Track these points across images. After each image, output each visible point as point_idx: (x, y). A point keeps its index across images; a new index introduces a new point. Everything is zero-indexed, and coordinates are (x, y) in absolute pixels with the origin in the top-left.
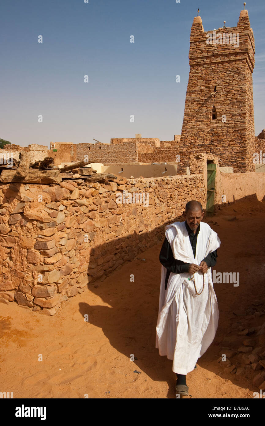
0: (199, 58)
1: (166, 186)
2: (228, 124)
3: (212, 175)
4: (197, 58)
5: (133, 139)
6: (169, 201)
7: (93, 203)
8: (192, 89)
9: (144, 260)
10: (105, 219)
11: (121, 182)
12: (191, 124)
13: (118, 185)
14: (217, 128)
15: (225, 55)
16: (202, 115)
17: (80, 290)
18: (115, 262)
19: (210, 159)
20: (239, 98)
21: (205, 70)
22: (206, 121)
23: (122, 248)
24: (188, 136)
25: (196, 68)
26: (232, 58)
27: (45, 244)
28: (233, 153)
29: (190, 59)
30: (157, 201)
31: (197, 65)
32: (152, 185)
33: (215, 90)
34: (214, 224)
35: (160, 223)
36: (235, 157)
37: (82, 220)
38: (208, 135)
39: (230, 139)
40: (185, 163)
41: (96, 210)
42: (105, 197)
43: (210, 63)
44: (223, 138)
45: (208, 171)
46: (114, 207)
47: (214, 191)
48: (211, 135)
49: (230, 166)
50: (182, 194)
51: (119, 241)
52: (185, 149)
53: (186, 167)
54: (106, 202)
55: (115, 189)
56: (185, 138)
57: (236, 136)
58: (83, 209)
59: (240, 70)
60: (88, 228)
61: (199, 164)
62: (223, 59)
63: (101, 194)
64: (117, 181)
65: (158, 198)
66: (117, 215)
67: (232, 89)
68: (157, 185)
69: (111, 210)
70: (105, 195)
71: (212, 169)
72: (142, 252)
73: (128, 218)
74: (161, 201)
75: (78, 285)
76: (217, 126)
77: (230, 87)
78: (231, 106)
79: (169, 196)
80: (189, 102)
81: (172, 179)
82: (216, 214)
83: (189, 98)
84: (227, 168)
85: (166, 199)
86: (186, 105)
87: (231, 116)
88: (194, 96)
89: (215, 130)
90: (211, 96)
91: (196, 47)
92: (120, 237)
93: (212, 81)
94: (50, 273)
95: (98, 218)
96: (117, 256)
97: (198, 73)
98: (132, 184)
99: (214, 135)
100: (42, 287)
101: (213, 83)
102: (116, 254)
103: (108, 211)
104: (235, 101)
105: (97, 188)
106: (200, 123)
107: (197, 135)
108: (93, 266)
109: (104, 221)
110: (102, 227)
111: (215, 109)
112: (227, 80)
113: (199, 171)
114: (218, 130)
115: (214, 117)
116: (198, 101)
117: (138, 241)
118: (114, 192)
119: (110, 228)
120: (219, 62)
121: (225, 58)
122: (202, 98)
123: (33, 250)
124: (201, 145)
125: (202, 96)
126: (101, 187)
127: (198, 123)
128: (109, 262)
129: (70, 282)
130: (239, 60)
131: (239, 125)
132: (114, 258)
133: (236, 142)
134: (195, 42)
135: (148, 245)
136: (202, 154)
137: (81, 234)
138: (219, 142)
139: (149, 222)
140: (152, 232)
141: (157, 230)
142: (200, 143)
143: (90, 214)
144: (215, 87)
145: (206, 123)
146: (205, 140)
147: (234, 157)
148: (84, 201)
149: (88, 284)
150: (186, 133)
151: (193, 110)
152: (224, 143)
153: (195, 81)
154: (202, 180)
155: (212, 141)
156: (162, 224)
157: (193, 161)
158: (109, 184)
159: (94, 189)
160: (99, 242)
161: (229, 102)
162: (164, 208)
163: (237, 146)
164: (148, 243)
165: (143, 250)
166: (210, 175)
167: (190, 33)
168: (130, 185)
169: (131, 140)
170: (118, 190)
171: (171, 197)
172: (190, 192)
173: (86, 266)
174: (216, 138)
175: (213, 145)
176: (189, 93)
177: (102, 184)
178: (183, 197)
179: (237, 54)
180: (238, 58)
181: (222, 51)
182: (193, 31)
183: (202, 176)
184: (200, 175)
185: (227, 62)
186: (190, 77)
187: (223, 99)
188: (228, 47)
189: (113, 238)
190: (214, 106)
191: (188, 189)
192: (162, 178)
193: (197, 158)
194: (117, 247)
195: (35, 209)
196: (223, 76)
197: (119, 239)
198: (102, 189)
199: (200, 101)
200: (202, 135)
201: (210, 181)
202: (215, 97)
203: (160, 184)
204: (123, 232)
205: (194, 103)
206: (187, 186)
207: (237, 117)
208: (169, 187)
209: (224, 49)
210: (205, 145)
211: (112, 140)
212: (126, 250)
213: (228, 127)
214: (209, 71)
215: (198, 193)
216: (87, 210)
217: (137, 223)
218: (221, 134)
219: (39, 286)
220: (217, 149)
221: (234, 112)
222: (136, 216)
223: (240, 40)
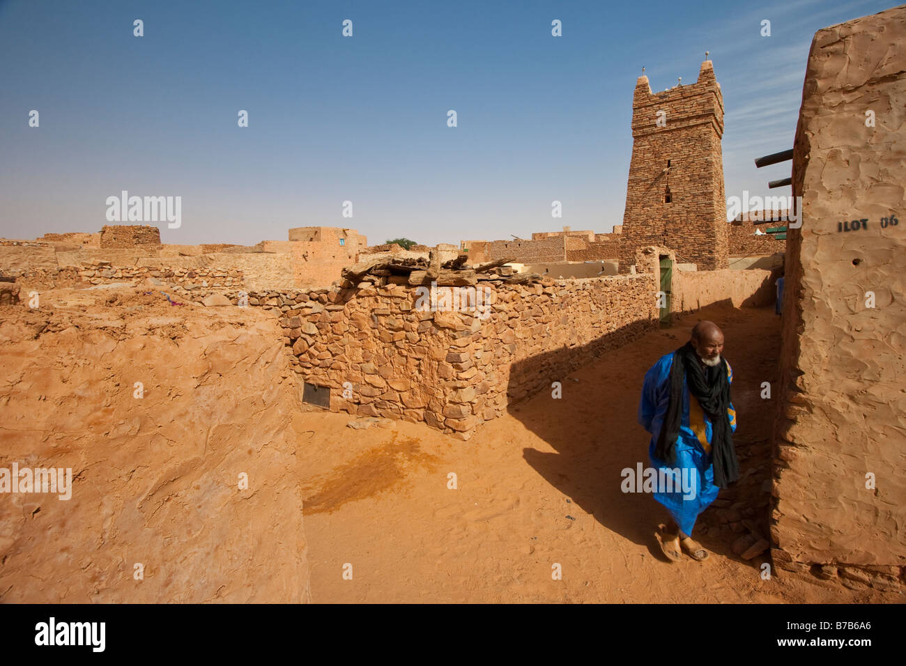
0: (646, 127)
1: (605, 289)
2: (688, 208)
3: (667, 275)
4: (642, 128)
5: (560, 233)
6: (608, 308)
7: (514, 308)
8: (636, 166)
9: (577, 380)
10: (529, 328)
11: (547, 284)
12: (636, 211)
13: (544, 287)
14: (673, 214)
15: (683, 120)
16: (651, 198)
17: (498, 413)
18: (540, 381)
19: (664, 253)
20: (703, 172)
21: (654, 141)
22: (656, 206)
23: (549, 365)
24: (632, 226)
25: (641, 140)
26: (692, 123)
27: (459, 355)
28: (696, 245)
29: (634, 129)
30: (593, 307)
31: (643, 136)
32: (586, 288)
33: (669, 166)
34: (671, 338)
35: (597, 335)
36: (699, 250)
37: (500, 329)
38: (659, 223)
39: (691, 228)
40: (629, 260)
41: (517, 318)
42: (528, 302)
43: (660, 132)
44: (681, 226)
45: (661, 269)
46: (540, 314)
47: (670, 295)
48: (664, 223)
49: (692, 262)
50: (626, 298)
51: (546, 355)
52: (629, 242)
53: (630, 265)
54: (530, 308)
55: (540, 292)
56: (628, 229)
57: (699, 223)
58: (501, 316)
59: (703, 136)
60: (508, 339)
61: (648, 260)
62: (679, 125)
63: (523, 298)
64: (543, 282)
65: (595, 304)
66: (543, 323)
67: (693, 162)
68: (593, 287)
69: (535, 318)
70: (528, 299)
71: (667, 267)
72: (575, 371)
73: (557, 328)
74: (597, 307)
75: (496, 407)
76: (672, 211)
77: (690, 160)
78: (691, 184)
79: (608, 301)
80: (633, 183)
81: (612, 279)
82: (673, 325)
83: (633, 177)
84: (688, 265)
85: (605, 305)
86: (629, 187)
87: (692, 197)
88: (639, 175)
89: (669, 216)
90: (664, 173)
91: (641, 114)
92: (546, 350)
93: (665, 154)
94: (464, 390)
95: (520, 326)
96: (543, 374)
97: (644, 146)
98: (561, 286)
99: (668, 222)
100: (455, 406)
101: (665, 157)
102: (541, 372)
103: (531, 319)
104: (697, 177)
105: (519, 291)
106: (648, 208)
107: (645, 224)
108: (513, 385)
109: (528, 331)
110: (525, 338)
111: (669, 190)
112: (686, 151)
113: (649, 269)
114: (674, 216)
115: (668, 200)
116: (644, 181)
117: (569, 357)
118: (539, 296)
119: (535, 339)
120: (674, 130)
121: (681, 124)
122: (650, 176)
123: (444, 362)
124: (650, 237)
125: (651, 174)
126: (523, 290)
127: (645, 208)
128: (532, 380)
129: (487, 403)
130: (702, 124)
131: (705, 208)
132: (539, 377)
133: (700, 231)
134: (640, 108)
135: (583, 362)
136: (653, 247)
137: (499, 346)
138: (676, 231)
139: (583, 334)
140: (587, 346)
141: (594, 344)
142: (649, 234)
143: (510, 322)
144: (669, 161)
145: (656, 208)
146: (656, 230)
147: (697, 251)
148: (503, 306)
149: (508, 406)
150: (629, 222)
151: (639, 193)
152: (683, 233)
153: (641, 156)
154: (652, 280)
155: (665, 231)
156: (599, 336)
157: (640, 256)
158: (533, 286)
159: (515, 293)
160: (521, 355)
161: (688, 179)
162: (602, 316)
163: (702, 237)
164: (581, 359)
165: (576, 368)
166: (663, 274)
167: (632, 97)
168: (559, 288)
169: (557, 235)
170: (544, 293)
171: (612, 303)
172: (637, 296)
173: (505, 384)
174: (671, 226)
175: (667, 235)
176: (632, 171)
177: (525, 286)
178: (627, 303)
179: (699, 117)
180: (700, 121)
181: (677, 116)
182: (636, 94)
183: (653, 276)
184: (650, 275)
185: (684, 128)
186: (634, 151)
187: (680, 176)
188: (686, 110)
189: (538, 352)
190: (667, 186)
191: (634, 292)
192: (599, 278)
193: (646, 253)
194: (543, 363)
195: (447, 315)
196: (679, 147)
197: (545, 353)
198: (524, 292)
199: (648, 180)
200: (652, 224)
201: (664, 281)
202: (668, 174)
203: (596, 286)
204: (549, 345)
205: (641, 184)
206: (633, 289)
207: (700, 198)
208: (609, 289)
209: (680, 113)
210: (656, 236)
211: (534, 235)
212: (555, 367)
213: (688, 212)
214: (660, 142)
215: (647, 297)
216: (507, 317)
217: (568, 334)
218: (678, 222)
219: (451, 405)
220: (673, 240)
221: (697, 192)
222: (567, 326)
223: (703, 100)
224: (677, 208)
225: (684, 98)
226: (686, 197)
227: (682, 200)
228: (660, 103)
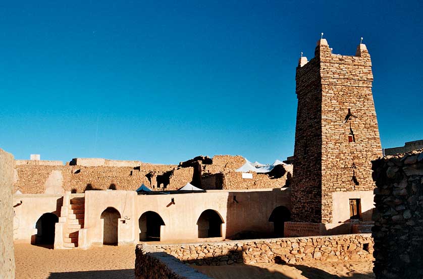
4: (328, 79)
8: (327, 108)
12: (331, 145)
14: (357, 151)
15: (355, 81)
16: (340, 136)
20: (372, 123)
21: (337, 91)
22: (345, 144)
24: (329, 158)
26: (361, 84)
31: (328, 85)
33: (350, 113)
38: (349, 157)
40: (330, 187)
43: (341, 86)
44: (364, 161)
48: (352, 158)
52: (329, 172)
56: (326, 160)
59: (368, 97)
62: (352, 84)
67: (365, 113)
77: (363, 112)
78: (366, 130)
80: (325, 122)
83: (325, 117)
87: (367, 140)
88: (330, 116)
89: (355, 153)
91: (326, 67)
93: (346, 104)
97: (331, 93)
101: (346, 106)
104: (369, 125)
106: (340, 145)
107: (339, 157)
111: (352, 132)
112: (359, 104)
114: (358, 153)
115: (351, 140)
116: (334, 122)
120: (349, 86)
124: (344, 169)
125: (338, 117)
127: (337, 144)
130: (366, 87)
131: (376, 150)
134: (325, 63)
138: (360, 165)
142: (343, 166)
144: (349, 109)
146: (347, 163)
150: (327, 155)
151: (331, 131)
152: (366, 167)
153: (329, 101)
155: (354, 164)
161: (363, 126)
174: (356, 161)
175: (355, 168)
176: (324, 112)
179: (364, 82)
182: (322, 51)
185: (356, 87)
187: (358, 123)
188: (356, 74)
190: (351, 129)
196: (354, 100)
199: (336, 122)
200: (344, 158)
202: (350, 119)
205: (331, 123)
207: (373, 141)
209: (354, 75)
210: (348, 168)
213: (366, 151)
214: (341, 93)
218: (361, 157)
220: (360, 172)
221: (370, 136)
223: (366, 70)
224: (359, 147)
225: (355, 65)
226: (364, 139)
227: (361, 141)
228: (340, 64)
